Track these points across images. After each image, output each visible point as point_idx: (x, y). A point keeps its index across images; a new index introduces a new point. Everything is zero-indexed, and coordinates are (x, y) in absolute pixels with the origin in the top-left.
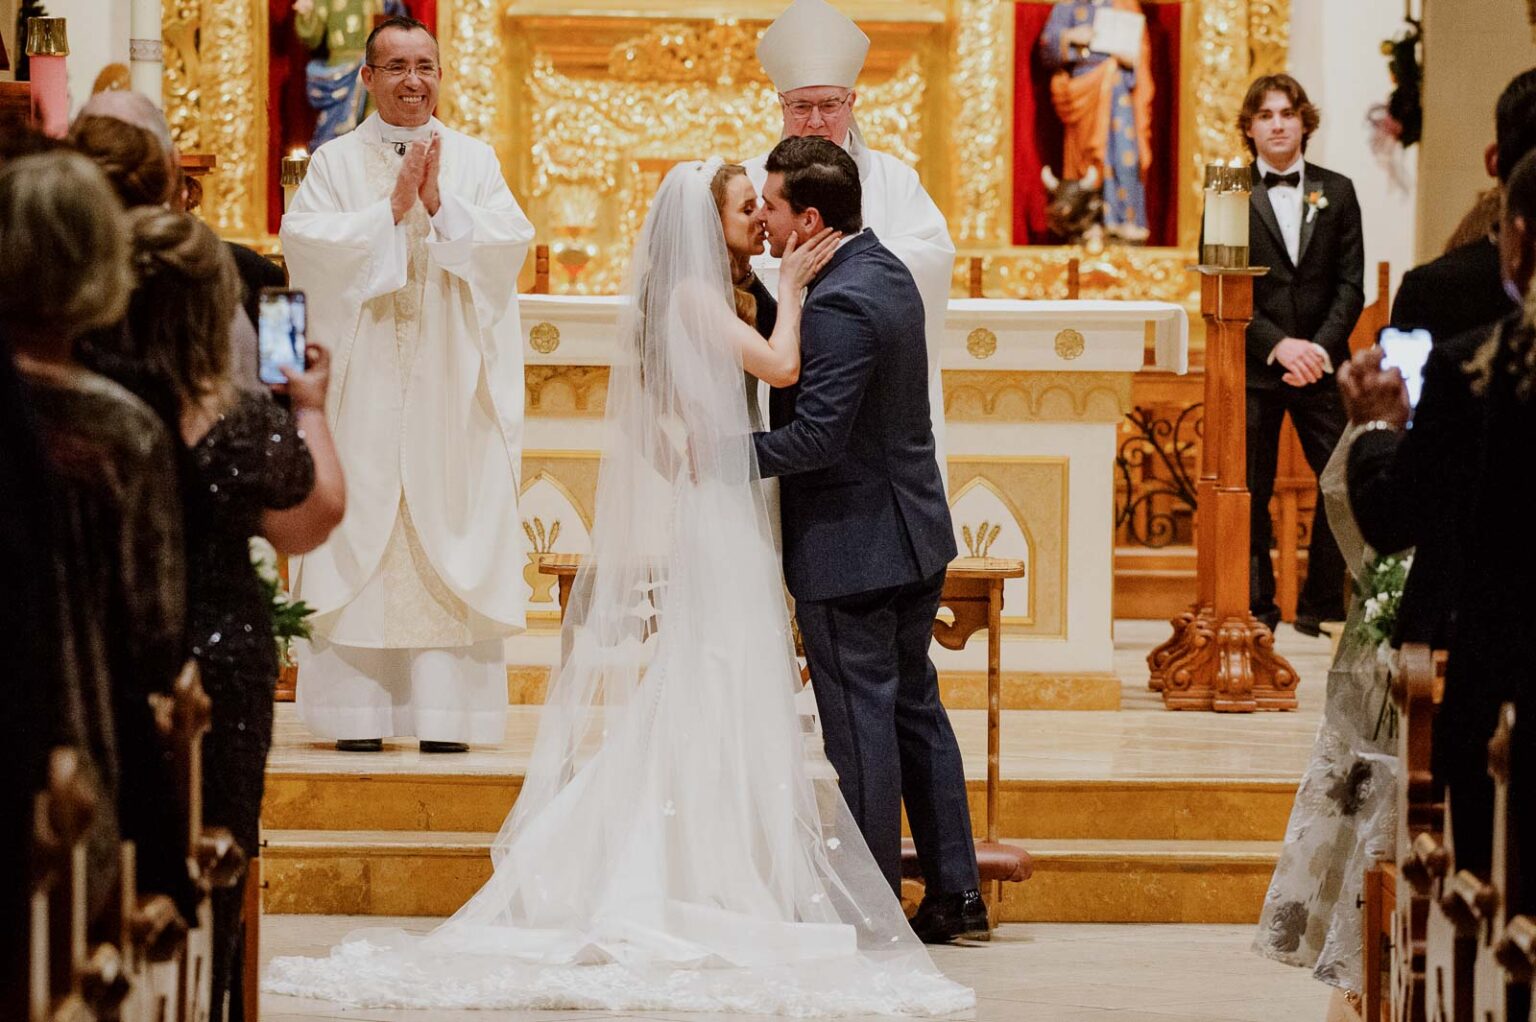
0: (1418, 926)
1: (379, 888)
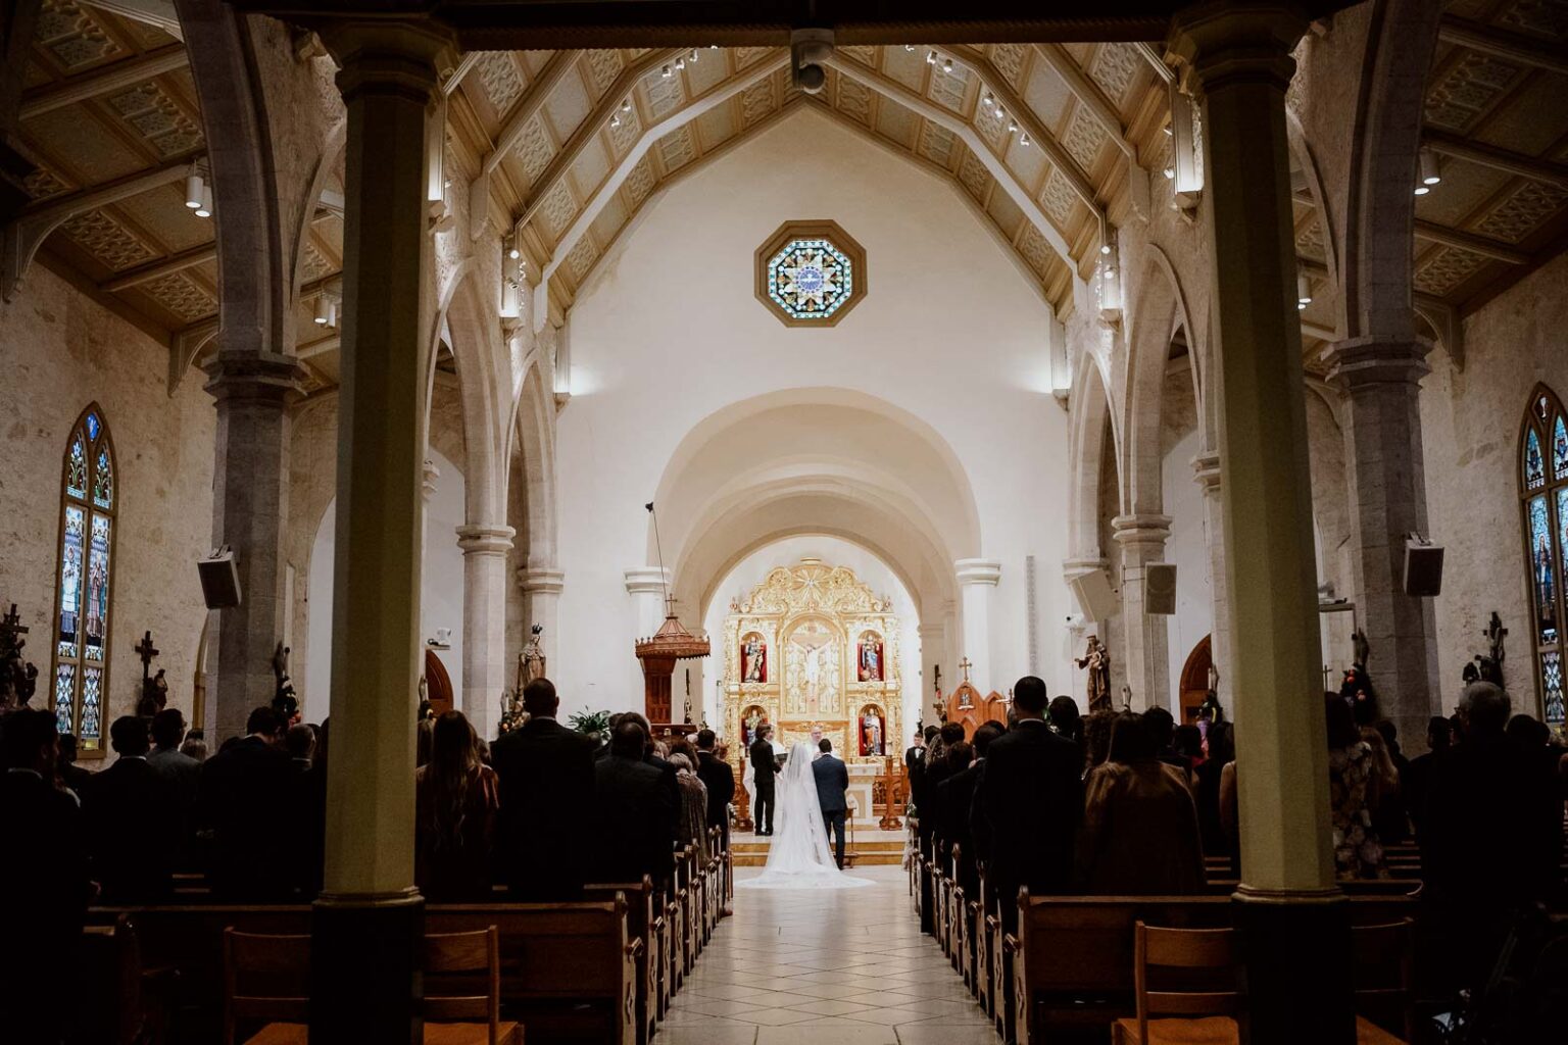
0: (915, 864)
1: (755, 862)
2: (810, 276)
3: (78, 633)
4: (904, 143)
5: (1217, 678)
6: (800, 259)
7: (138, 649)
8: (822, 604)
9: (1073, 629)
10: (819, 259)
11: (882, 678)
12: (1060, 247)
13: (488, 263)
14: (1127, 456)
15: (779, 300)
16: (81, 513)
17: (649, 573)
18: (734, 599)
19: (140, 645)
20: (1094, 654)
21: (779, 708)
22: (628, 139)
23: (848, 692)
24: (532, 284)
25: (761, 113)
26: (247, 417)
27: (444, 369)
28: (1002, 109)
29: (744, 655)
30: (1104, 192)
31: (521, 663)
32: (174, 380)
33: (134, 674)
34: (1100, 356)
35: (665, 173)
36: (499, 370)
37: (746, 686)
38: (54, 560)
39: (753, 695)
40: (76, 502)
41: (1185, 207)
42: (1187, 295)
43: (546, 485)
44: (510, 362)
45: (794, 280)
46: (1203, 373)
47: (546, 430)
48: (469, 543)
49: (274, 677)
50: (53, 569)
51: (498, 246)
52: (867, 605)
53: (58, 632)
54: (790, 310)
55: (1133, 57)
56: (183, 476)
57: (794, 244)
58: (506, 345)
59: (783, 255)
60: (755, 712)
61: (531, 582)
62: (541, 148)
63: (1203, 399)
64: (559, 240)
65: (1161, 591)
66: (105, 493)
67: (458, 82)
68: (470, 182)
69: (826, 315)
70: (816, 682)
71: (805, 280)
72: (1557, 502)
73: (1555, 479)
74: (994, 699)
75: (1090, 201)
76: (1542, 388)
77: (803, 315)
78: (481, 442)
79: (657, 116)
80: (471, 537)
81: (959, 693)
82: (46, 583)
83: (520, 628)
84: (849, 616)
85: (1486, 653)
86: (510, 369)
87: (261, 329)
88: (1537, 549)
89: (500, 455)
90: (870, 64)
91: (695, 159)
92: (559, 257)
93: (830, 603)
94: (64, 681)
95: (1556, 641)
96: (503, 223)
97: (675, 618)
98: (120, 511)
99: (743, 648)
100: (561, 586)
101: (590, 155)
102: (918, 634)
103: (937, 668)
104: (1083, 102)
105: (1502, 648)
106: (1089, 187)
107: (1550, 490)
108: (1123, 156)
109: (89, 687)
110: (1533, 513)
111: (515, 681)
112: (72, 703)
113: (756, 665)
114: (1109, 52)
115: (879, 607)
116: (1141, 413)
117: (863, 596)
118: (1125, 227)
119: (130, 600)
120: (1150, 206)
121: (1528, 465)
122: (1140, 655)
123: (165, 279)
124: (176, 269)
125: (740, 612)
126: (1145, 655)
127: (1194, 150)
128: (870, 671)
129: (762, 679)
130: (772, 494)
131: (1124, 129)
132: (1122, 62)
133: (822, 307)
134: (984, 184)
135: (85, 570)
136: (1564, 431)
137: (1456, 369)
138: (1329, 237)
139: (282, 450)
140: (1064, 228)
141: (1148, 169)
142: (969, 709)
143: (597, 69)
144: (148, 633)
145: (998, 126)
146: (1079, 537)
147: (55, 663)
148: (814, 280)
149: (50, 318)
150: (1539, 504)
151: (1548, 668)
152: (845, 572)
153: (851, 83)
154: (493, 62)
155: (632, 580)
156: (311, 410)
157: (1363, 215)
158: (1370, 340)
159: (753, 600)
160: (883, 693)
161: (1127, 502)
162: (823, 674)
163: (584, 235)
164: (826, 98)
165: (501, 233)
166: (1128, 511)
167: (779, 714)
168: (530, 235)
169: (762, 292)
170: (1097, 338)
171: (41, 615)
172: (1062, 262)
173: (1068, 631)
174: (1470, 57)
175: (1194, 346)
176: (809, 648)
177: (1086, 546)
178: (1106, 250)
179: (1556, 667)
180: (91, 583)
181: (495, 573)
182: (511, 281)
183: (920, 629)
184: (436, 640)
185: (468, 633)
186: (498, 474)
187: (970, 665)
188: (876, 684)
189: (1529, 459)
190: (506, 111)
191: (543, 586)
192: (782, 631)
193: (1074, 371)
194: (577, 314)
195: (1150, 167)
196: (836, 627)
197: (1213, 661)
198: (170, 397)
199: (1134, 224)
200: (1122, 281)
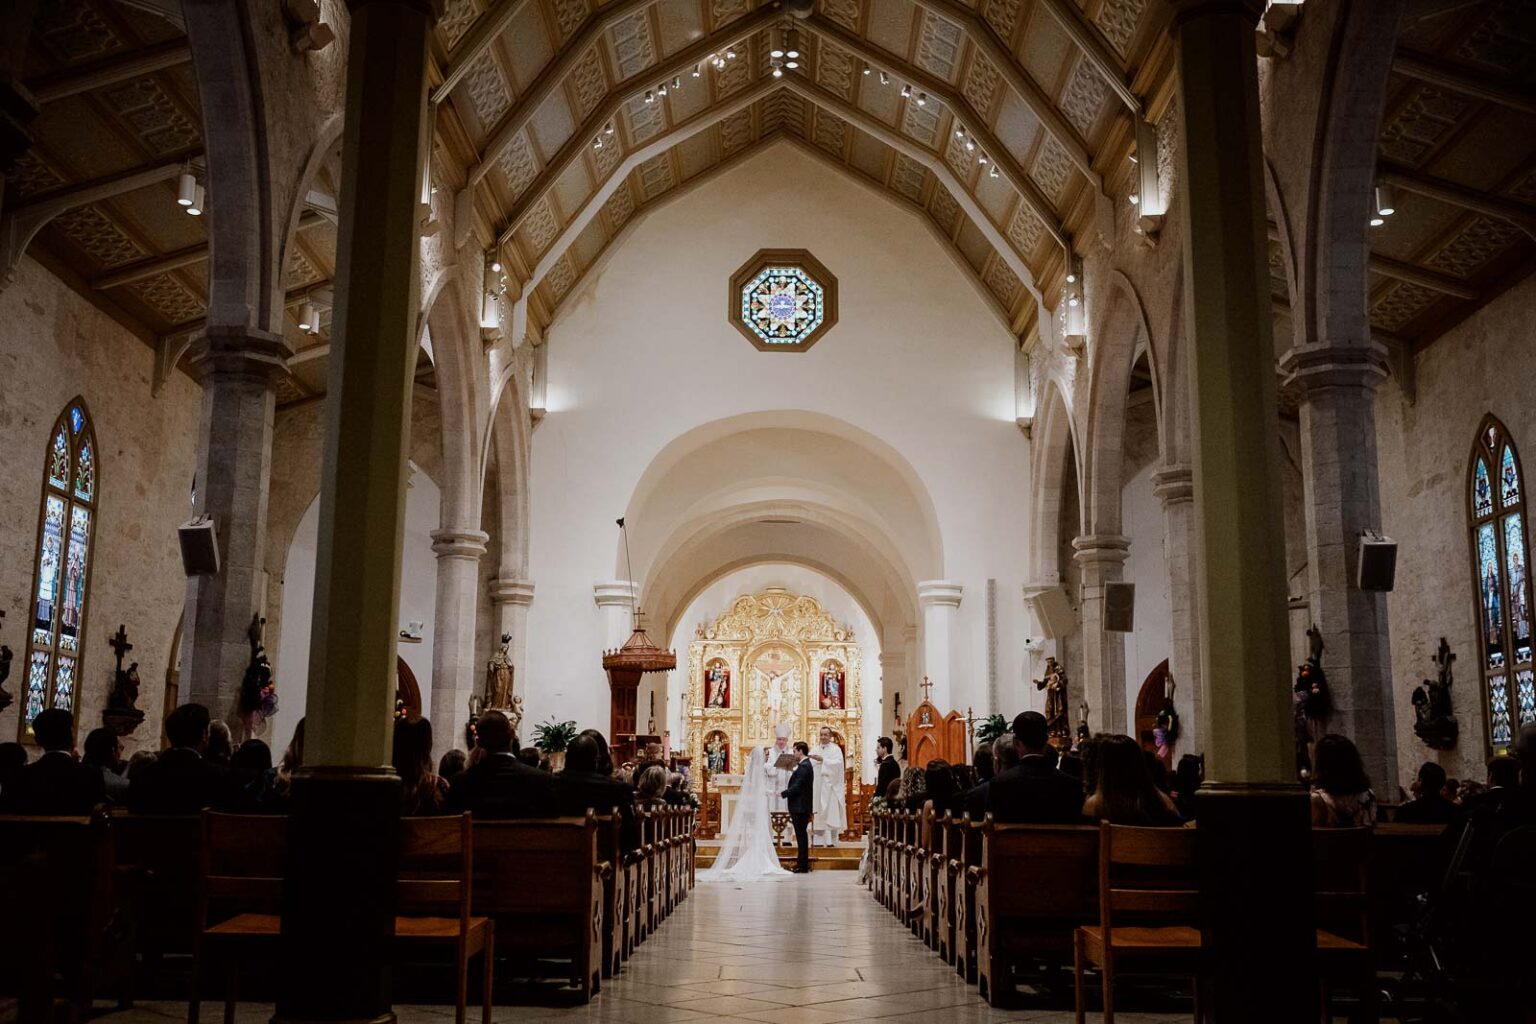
2: (783, 302)
3: (53, 621)
4: (877, 175)
5: (1174, 686)
6: (773, 286)
7: (112, 642)
8: (785, 632)
9: (1032, 652)
10: (792, 287)
11: (842, 707)
12: (1026, 278)
13: (470, 273)
14: (1088, 477)
15: (751, 325)
16: (62, 504)
17: (618, 587)
18: (699, 625)
19: (114, 638)
20: (1052, 676)
21: (741, 733)
22: (610, 163)
23: (809, 719)
24: (512, 299)
25: (740, 144)
26: (233, 391)
27: (423, 383)
28: (973, 141)
29: (708, 680)
30: (1071, 222)
31: (489, 671)
32: (158, 381)
33: (107, 667)
34: (1063, 382)
35: (644, 200)
36: (478, 379)
37: (709, 711)
38: (33, 546)
39: (716, 720)
40: (57, 493)
41: (1149, 230)
42: (1149, 317)
43: (519, 499)
44: (488, 372)
45: (768, 306)
46: (1164, 390)
47: (522, 444)
48: (442, 546)
49: (249, 647)
50: (32, 557)
51: (480, 258)
52: (830, 634)
53: (33, 618)
54: (762, 336)
55: (1101, 89)
56: (163, 475)
57: (768, 272)
58: (486, 355)
59: (757, 282)
60: (717, 737)
61: (501, 592)
62: (525, 165)
63: (1164, 415)
64: (539, 258)
65: (1119, 610)
66: (86, 486)
67: (448, 91)
68: (454, 192)
69: (798, 341)
70: (778, 708)
71: (778, 307)
72: (1504, 529)
73: (1502, 506)
74: (954, 718)
75: (1056, 231)
76: (1490, 419)
77: (775, 341)
78: (458, 449)
79: (638, 142)
80: (445, 541)
81: (920, 711)
82: (24, 569)
83: (489, 638)
84: (811, 645)
85: (1435, 678)
86: (488, 378)
87: (249, 307)
88: (1484, 576)
89: (476, 461)
90: (846, 98)
91: (674, 187)
92: (539, 275)
93: (794, 632)
94: (38, 668)
95: (1502, 665)
96: (485, 237)
97: (643, 631)
98: (100, 505)
99: (707, 673)
100: (531, 597)
101: (572, 175)
102: (880, 662)
103: (897, 695)
104: (1051, 133)
105: (1450, 673)
106: (1056, 218)
107: (1498, 517)
108: (1089, 186)
109: (62, 675)
110: (1481, 540)
111: (483, 689)
112: (45, 690)
113: (720, 691)
114: (1077, 84)
115: (841, 637)
116: (1102, 437)
117: (826, 625)
118: (1090, 256)
119: (106, 593)
120: (1115, 233)
121: (1477, 493)
122: (1098, 672)
123: (153, 279)
124: (164, 270)
125: (706, 638)
126: (1103, 671)
127: (1158, 176)
128: (831, 699)
129: (725, 704)
130: (741, 517)
131: (1090, 159)
132: (1090, 93)
133: (794, 333)
134: (953, 218)
135: (64, 560)
136: (1512, 459)
137: (1407, 403)
138: (1289, 249)
139: (265, 425)
140: (1030, 259)
141: (1113, 197)
142: (929, 728)
143: (582, 91)
144: (122, 628)
145: (968, 159)
146: (1039, 563)
147: (30, 648)
148: (787, 307)
149: (39, 311)
150: (1487, 531)
151: (1495, 691)
152: (809, 601)
153: (828, 117)
154: (483, 75)
155: (601, 593)
156: (291, 419)
157: (1322, 226)
158: (1327, 345)
159: (718, 627)
160: (843, 721)
161: (1088, 523)
162: (785, 701)
163: (564, 255)
164: (803, 132)
165: (484, 246)
166: (1088, 532)
167: (741, 738)
168: (513, 251)
169: (736, 317)
170: (1059, 367)
171: (17, 600)
172: (1028, 293)
173: (1027, 653)
174: (1424, 91)
175: (1156, 365)
176: (772, 675)
177: (1046, 572)
178: (1071, 279)
179: (1503, 690)
180: (69, 573)
181: (467, 577)
182: (492, 293)
183: (881, 657)
184: (408, 632)
185: (439, 635)
186: (474, 481)
187: (931, 684)
188: (839, 713)
189: (1478, 488)
190: (493, 125)
191: (513, 597)
192: (745, 658)
193: (1038, 399)
194: (555, 334)
195: (1116, 193)
196: (799, 655)
197: (1170, 670)
198: (154, 397)
199: (1098, 253)
200: (1086, 309)
